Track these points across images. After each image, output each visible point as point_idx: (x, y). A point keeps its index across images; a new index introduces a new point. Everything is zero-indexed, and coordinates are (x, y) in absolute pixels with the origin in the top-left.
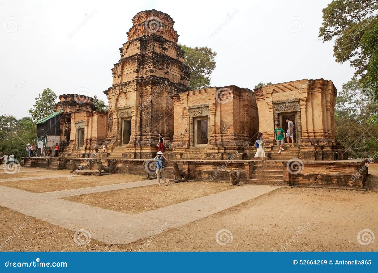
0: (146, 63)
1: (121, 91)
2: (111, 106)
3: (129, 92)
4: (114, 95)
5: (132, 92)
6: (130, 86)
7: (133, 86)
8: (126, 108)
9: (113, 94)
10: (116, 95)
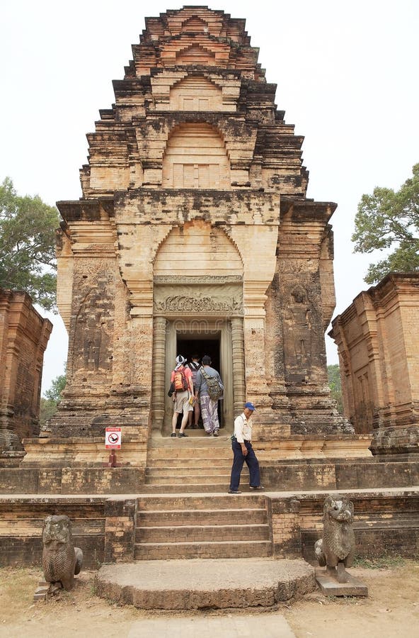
0: (275, 153)
1: (193, 213)
2: (128, 265)
3: (242, 224)
4: (148, 223)
5: (259, 231)
6: (248, 205)
7: (267, 206)
8: (207, 281)
9: (143, 220)
10: (164, 223)
